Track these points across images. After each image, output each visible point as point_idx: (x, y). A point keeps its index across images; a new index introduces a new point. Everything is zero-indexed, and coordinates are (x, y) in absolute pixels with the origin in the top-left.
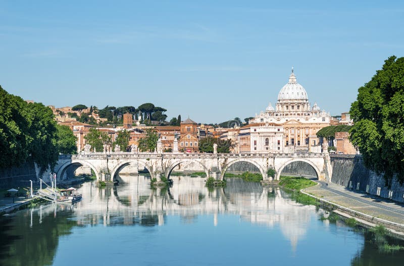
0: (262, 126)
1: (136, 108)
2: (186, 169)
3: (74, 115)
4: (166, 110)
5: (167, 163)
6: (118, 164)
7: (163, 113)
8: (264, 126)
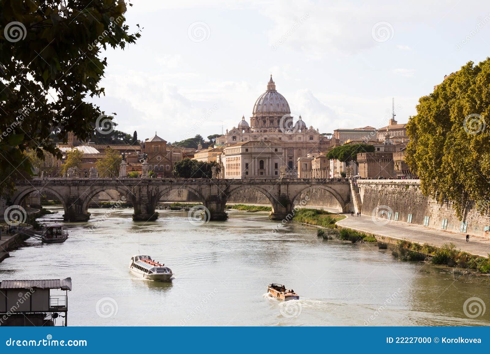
0: (256, 146)
5: (154, 190)
6: (92, 192)
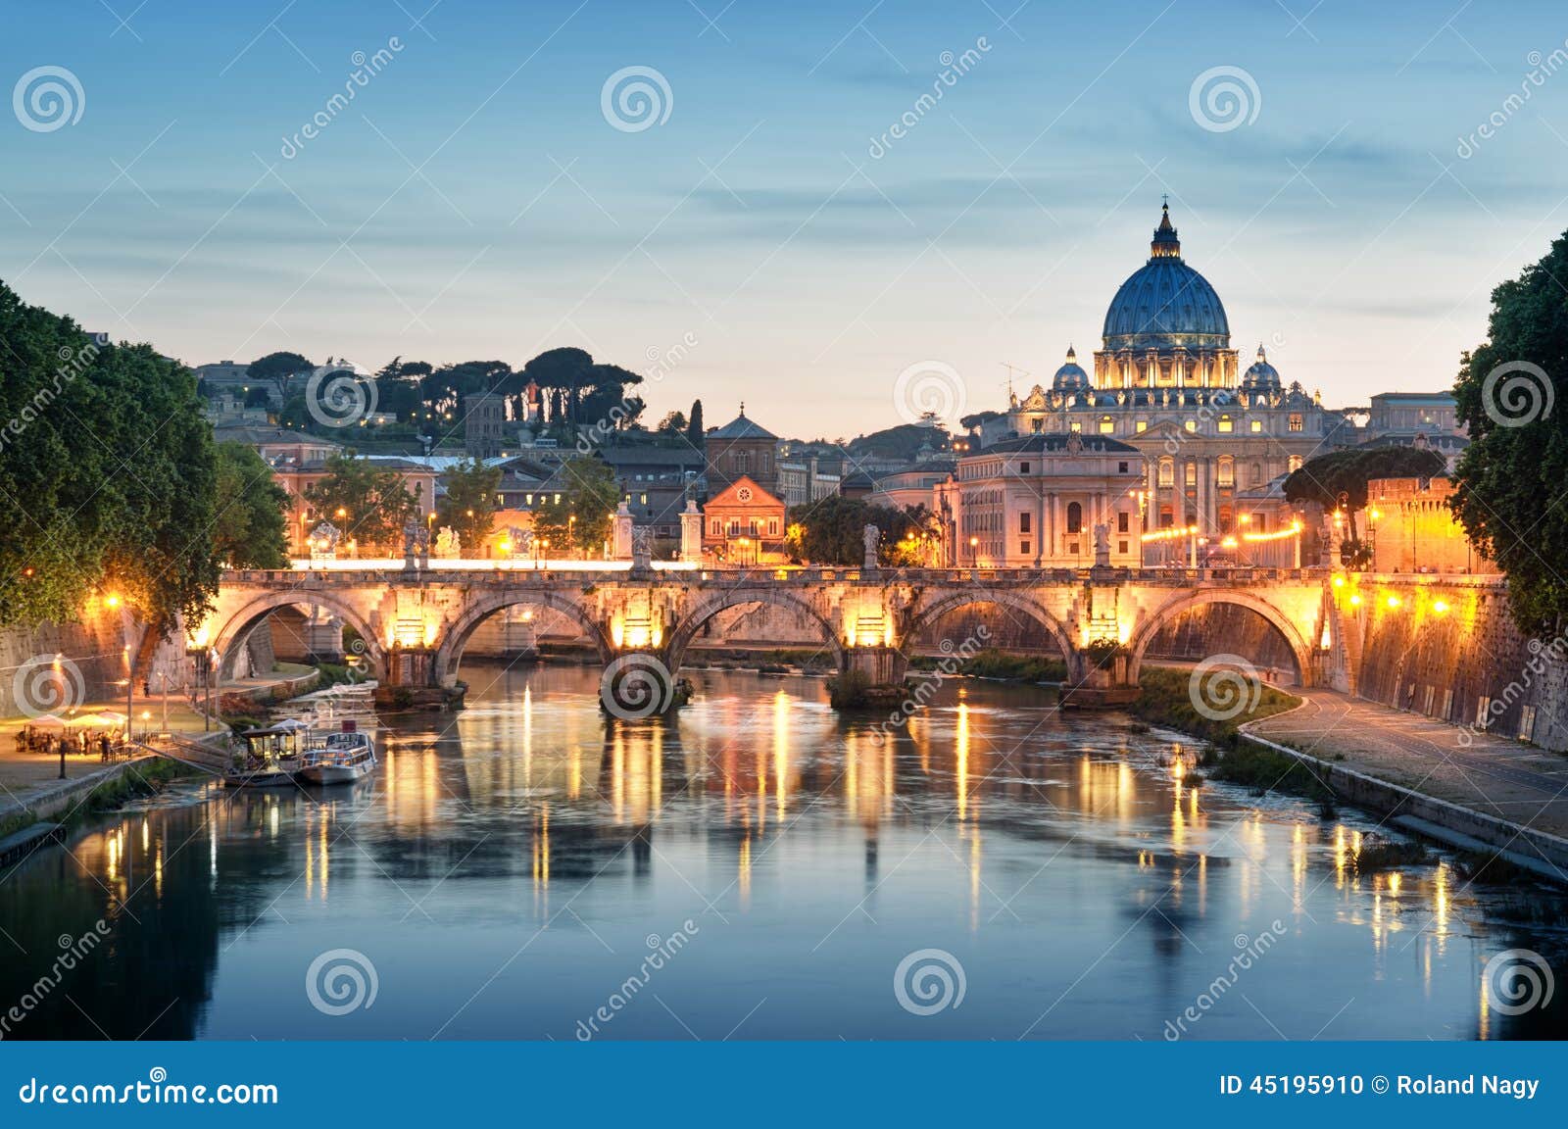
0: (1056, 452)
1: (517, 367)
2: (737, 636)
3: (257, 399)
4: (637, 380)
6: (467, 613)
7: (630, 391)
8: (1062, 452)
